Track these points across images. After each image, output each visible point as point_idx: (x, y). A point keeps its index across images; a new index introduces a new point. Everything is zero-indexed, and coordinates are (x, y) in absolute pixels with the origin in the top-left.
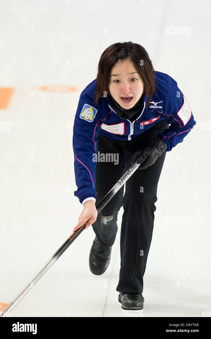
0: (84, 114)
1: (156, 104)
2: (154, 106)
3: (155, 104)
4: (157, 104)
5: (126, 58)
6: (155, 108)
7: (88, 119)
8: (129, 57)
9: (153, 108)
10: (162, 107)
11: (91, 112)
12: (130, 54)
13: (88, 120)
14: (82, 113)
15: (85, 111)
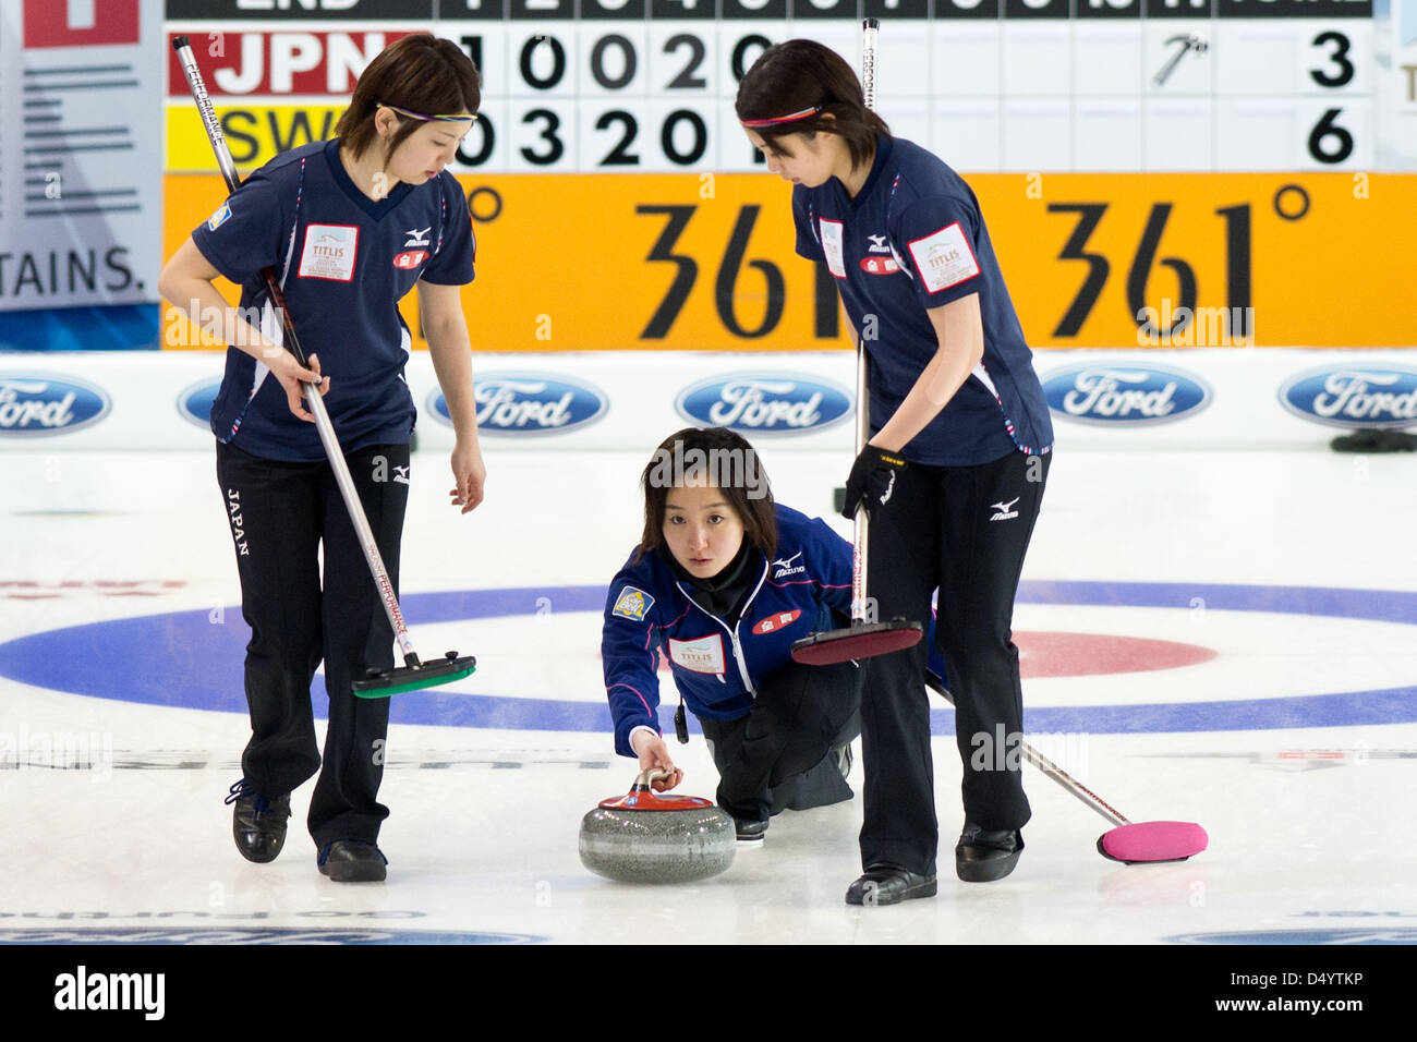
1: (789, 564)
2: (785, 569)
3: (785, 566)
4: (792, 563)
6: (789, 573)
10: (804, 568)
13: (632, 616)
14: (619, 604)
15: (625, 598)
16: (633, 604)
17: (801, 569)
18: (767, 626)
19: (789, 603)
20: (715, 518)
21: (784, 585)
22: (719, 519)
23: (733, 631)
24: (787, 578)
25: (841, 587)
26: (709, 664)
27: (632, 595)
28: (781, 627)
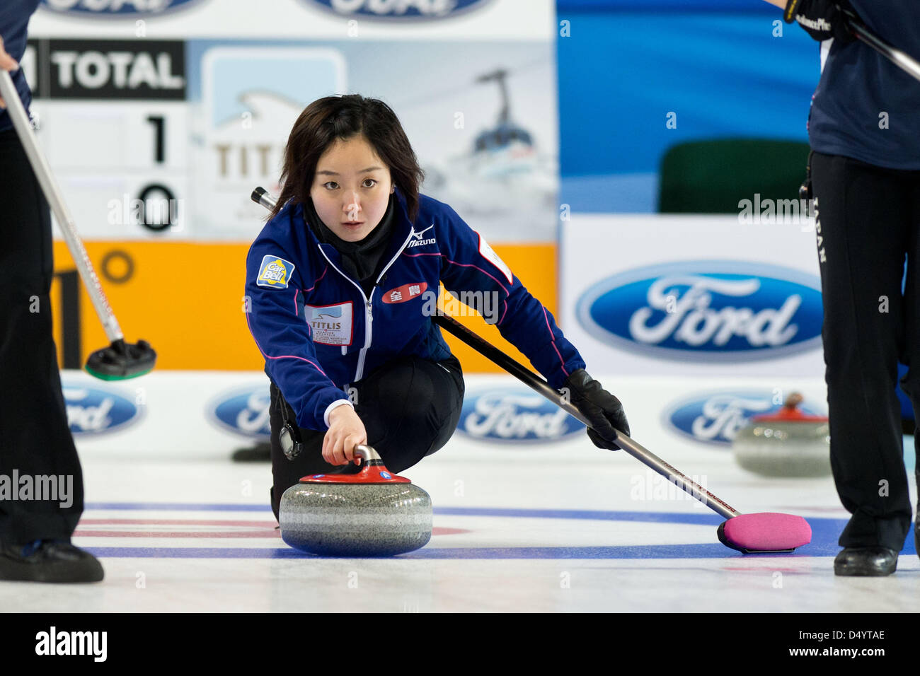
0: (266, 274)
1: (421, 236)
2: (417, 240)
3: (417, 237)
4: (423, 235)
5: (354, 133)
6: (421, 244)
7: (274, 282)
8: (361, 130)
9: (416, 245)
10: (434, 240)
11: (281, 269)
12: (361, 124)
13: (276, 285)
14: (261, 274)
15: (266, 268)
16: (275, 272)
17: (433, 241)
18: (395, 297)
19: (418, 276)
20: (368, 182)
21: (416, 255)
22: (373, 183)
23: (368, 298)
24: (419, 249)
25: (465, 265)
26: (337, 334)
27: (273, 263)
28: (409, 299)
